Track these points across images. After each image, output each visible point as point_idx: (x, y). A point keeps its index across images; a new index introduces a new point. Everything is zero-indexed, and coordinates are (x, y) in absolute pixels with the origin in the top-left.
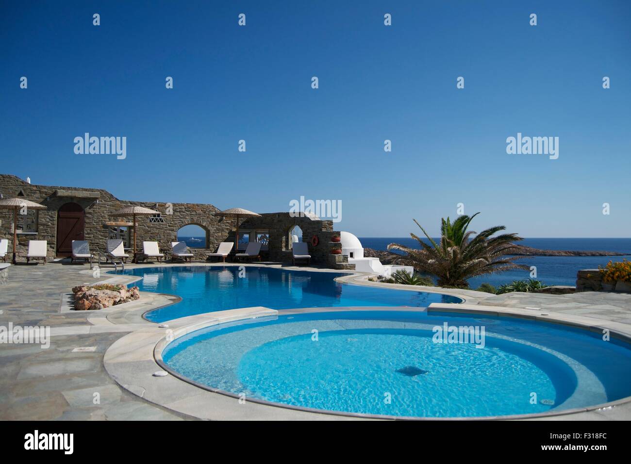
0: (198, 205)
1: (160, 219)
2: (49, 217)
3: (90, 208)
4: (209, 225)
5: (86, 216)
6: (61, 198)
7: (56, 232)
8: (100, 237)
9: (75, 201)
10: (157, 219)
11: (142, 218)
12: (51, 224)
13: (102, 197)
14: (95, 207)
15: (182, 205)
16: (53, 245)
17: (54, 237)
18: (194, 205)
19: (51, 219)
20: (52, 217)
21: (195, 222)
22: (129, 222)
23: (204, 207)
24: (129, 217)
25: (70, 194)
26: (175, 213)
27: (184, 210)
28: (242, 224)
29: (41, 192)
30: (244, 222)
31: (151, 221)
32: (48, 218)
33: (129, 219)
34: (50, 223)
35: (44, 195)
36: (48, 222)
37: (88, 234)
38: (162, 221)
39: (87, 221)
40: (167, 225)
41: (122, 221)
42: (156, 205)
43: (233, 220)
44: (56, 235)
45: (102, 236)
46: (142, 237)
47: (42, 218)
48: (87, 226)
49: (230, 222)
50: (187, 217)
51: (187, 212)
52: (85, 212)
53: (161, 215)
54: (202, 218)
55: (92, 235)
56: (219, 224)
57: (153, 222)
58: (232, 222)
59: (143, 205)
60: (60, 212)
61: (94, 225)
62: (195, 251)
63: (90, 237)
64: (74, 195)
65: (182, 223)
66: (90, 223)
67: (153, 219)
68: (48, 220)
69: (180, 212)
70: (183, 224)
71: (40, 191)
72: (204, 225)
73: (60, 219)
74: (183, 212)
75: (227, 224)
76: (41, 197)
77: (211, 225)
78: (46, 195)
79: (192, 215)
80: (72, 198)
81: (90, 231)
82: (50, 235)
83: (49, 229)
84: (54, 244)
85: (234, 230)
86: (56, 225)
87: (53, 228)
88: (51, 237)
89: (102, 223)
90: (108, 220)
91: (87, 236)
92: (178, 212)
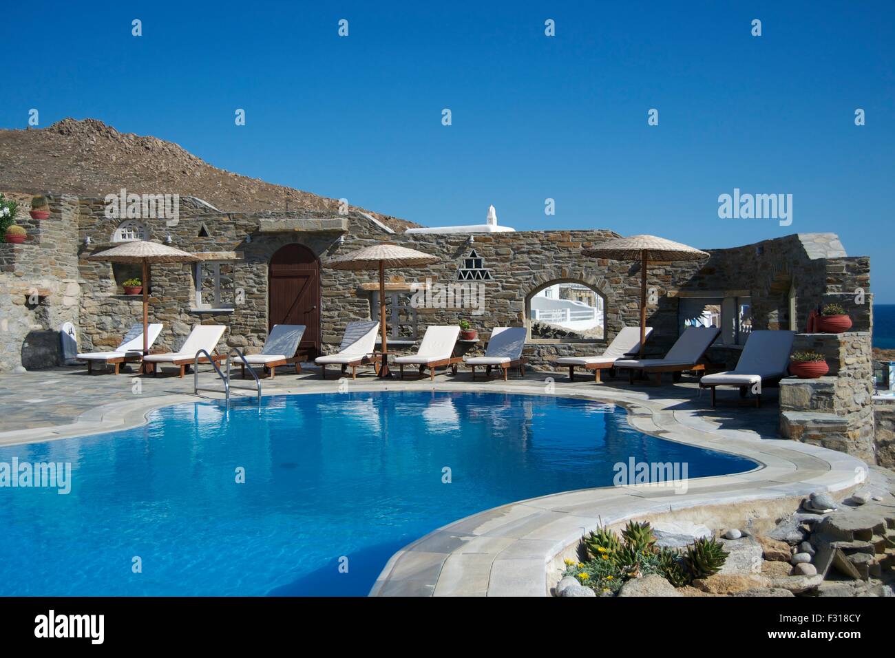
0: (573, 234)
1: (483, 272)
2: (253, 277)
3: (329, 255)
4: (605, 282)
5: (323, 272)
6: (273, 236)
7: (267, 308)
8: (352, 316)
9: (300, 241)
10: (474, 272)
11: (440, 271)
12: (258, 290)
13: (353, 227)
14: (339, 250)
15: (534, 235)
16: (262, 335)
17: (262, 316)
18: (563, 233)
19: (257, 280)
20: (258, 276)
21: (567, 277)
22: (412, 280)
23: (589, 238)
24: (413, 271)
25: (284, 227)
26: (518, 256)
27: (538, 248)
28: (695, 278)
29: (237, 227)
30: (700, 272)
31: (461, 277)
32: (251, 279)
33: (411, 275)
34: (255, 290)
35: (243, 233)
36: (252, 287)
37: (328, 310)
38: (487, 277)
39: (325, 281)
40: (497, 286)
41: (397, 279)
42: (469, 238)
43: (668, 268)
44: (267, 314)
45: (355, 313)
46: (442, 315)
47: (240, 279)
48: (324, 292)
49: (661, 272)
50: (547, 265)
51: (547, 253)
52: (319, 263)
53: (483, 262)
54: (584, 264)
55: (336, 313)
56: (632, 279)
57: (465, 279)
58: (667, 273)
59: (442, 241)
60: (273, 265)
61: (338, 289)
62: (570, 348)
63: (332, 317)
64: (290, 228)
65: (535, 279)
66: (330, 286)
67: (465, 273)
68: (251, 283)
69: (528, 253)
70: (537, 284)
71: (235, 224)
72: (591, 282)
73: (273, 280)
74: (537, 253)
75: (655, 280)
76: (237, 236)
77: (611, 282)
78: (246, 231)
79: (560, 258)
80: (294, 234)
81: (332, 302)
82: (256, 313)
83: (253, 301)
84: (263, 331)
85: (672, 293)
86: (267, 292)
87: (262, 298)
88: (257, 317)
89: (354, 285)
90: (366, 277)
91: (326, 313)
92: (523, 253)
